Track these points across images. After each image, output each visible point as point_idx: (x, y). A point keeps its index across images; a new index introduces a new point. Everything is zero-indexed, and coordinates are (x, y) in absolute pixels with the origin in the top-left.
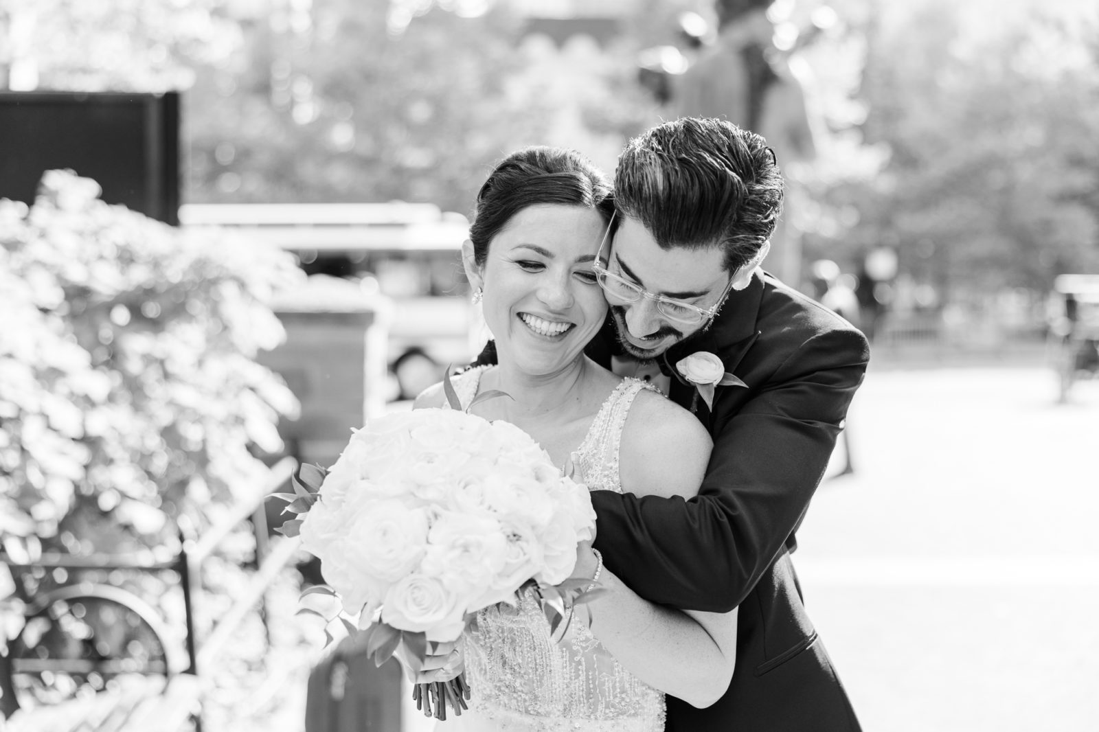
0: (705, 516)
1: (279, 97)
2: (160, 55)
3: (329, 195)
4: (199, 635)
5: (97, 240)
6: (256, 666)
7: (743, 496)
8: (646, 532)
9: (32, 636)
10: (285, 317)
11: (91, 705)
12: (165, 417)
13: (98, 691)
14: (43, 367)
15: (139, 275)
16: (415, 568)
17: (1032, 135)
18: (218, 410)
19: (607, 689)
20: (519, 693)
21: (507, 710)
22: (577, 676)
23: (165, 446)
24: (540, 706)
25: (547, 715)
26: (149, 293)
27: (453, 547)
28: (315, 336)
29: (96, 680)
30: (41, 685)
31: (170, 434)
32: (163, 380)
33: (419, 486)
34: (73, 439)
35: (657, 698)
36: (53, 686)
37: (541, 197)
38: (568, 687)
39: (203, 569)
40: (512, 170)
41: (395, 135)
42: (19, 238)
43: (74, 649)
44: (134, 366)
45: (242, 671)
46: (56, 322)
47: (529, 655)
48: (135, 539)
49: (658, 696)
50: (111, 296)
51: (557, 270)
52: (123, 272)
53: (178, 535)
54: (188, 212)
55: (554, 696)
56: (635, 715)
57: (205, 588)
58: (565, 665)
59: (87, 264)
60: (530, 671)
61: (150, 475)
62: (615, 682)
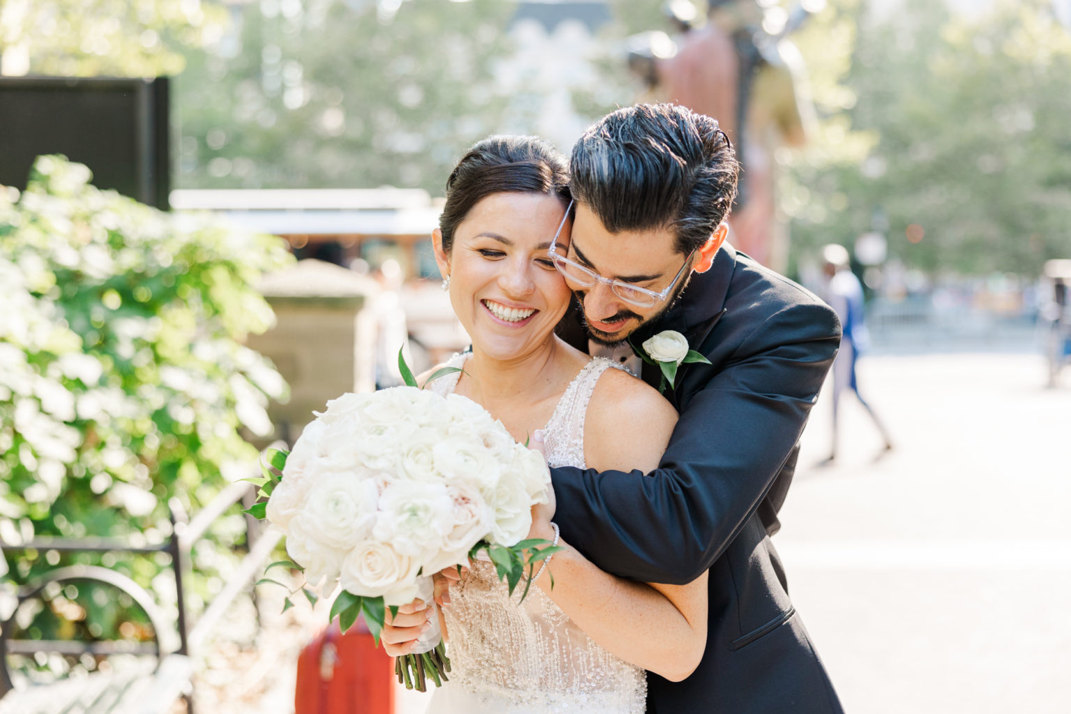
0: (661, 490)
1: (270, 82)
2: (151, 41)
3: (318, 181)
4: (190, 617)
5: (89, 225)
6: (247, 647)
7: (698, 469)
8: (603, 505)
9: (26, 617)
10: (274, 301)
11: (84, 685)
12: (156, 400)
13: (90, 672)
14: (34, 351)
15: (130, 260)
16: (368, 534)
17: (1021, 120)
18: (209, 393)
19: (581, 664)
20: (498, 667)
21: (488, 684)
22: (551, 651)
23: (156, 430)
24: (518, 679)
25: (524, 688)
26: (140, 277)
27: (401, 511)
28: (305, 320)
29: (88, 660)
30: (34, 665)
31: (161, 418)
32: (154, 365)
33: (370, 457)
34: (66, 423)
35: (633, 673)
36: (46, 667)
37: (500, 186)
38: (543, 661)
39: (194, 552)
40: (475, 160)
41: (384, 118)
42: (11, 223)
43: (67, 630)
44: (125, 350)
45: (233, 653)
46: (48, 306)
47: (505, 629)
48: (126, 522)
49: (634, 670)
50: (101, 280)
51: (518, 257)
52: (114, 257)
53: (170, 516)
54: (178, 198)
55: (530, 670)
56: (612, 689)
57: (196, 570)
58: (539, 639)
59: (78, 248)
60: (506, 645)
61: (141, 458)
62: (589, 657)
